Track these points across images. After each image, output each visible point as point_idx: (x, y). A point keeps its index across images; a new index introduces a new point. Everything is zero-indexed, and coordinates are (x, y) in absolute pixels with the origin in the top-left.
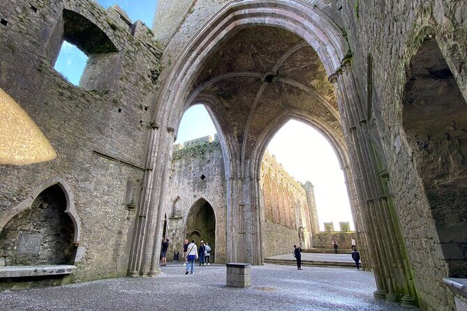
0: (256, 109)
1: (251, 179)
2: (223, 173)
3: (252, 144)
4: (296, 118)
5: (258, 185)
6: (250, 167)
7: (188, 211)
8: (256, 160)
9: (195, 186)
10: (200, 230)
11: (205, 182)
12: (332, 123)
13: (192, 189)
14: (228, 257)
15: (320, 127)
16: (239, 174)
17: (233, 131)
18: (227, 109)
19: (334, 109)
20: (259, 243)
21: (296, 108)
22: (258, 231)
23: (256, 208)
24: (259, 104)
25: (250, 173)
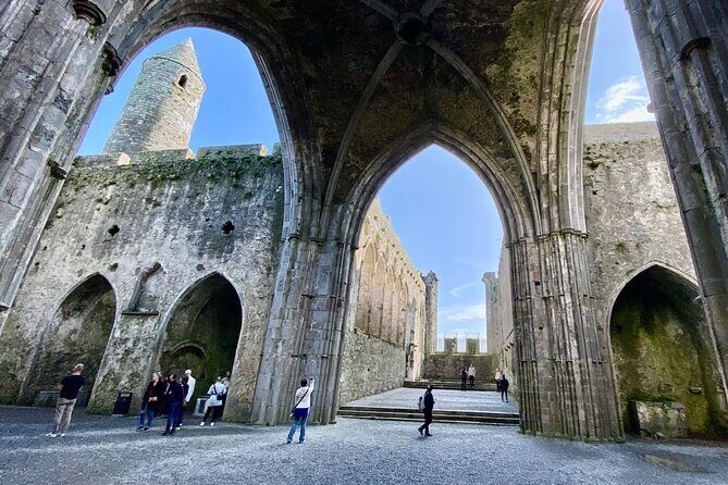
0: (372, 100)
1: (340, 245)
2: (277, 225)
3: (354, 175)
4: (442, 143)
5: (352, 259)
6: (342, 219)
7: (174, 301)
8: (356, 208)
9: (204, 243)
10: (204, 346)
11: (231, 239)
12: (504, 162)
13: (195, 250)
14: (256, 407)
15: (482, 166)
16: (313, 229)
17: (316, 136)
18: (309, 81)
19: (513, 134)
20: (333, 378)
21: (446, 122)
22: (336, 352)
23: (339, 305)
24: (380, 91)
25: (339, 230)
